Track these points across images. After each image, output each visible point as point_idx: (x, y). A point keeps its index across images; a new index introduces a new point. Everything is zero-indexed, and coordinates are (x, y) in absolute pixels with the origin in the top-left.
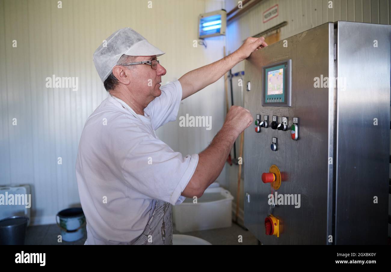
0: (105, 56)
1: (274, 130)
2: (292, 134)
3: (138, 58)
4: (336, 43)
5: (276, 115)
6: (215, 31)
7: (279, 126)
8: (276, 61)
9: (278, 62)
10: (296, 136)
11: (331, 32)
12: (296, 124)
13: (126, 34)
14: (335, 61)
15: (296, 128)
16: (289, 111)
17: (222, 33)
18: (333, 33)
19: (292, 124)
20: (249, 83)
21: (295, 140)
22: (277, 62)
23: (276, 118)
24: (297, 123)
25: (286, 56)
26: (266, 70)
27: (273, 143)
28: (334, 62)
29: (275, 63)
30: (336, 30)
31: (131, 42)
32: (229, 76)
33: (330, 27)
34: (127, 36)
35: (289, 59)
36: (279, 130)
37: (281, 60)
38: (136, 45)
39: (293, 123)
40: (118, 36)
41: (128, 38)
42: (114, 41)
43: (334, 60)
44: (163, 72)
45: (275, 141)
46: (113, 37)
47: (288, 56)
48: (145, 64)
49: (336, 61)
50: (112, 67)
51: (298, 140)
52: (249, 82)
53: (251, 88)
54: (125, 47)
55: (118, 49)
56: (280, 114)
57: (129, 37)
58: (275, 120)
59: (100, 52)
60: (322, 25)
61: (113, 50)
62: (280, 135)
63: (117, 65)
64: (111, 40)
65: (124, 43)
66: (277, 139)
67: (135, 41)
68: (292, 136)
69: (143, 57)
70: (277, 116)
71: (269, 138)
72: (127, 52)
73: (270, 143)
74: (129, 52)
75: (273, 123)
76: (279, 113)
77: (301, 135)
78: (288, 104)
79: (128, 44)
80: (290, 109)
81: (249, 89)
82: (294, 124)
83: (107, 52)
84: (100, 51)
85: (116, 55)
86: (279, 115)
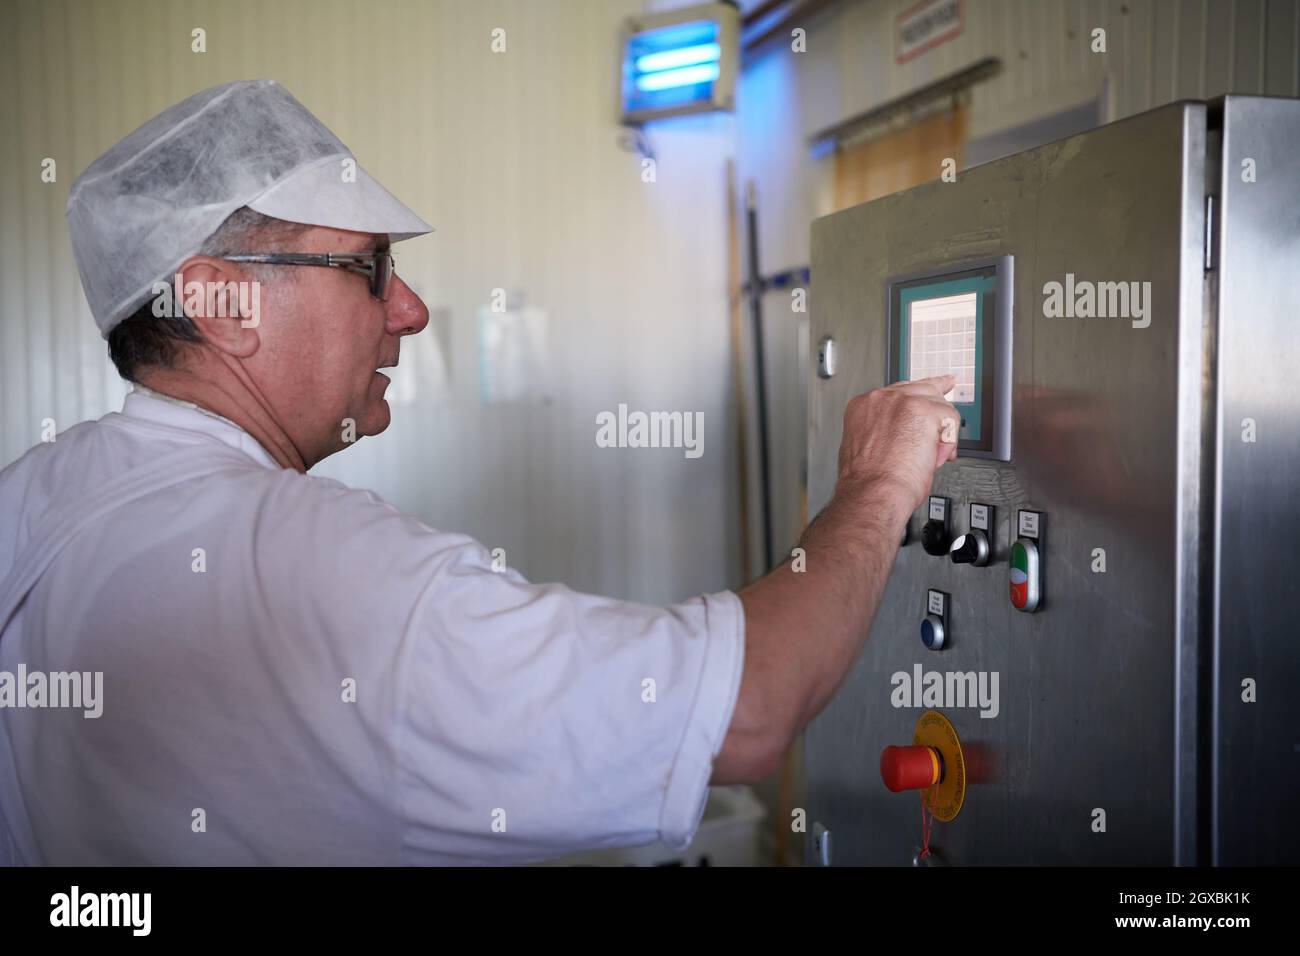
0: (141, 199)
1: (937, 557)
2: (1015, 585)
3: (310, 235)
4: (1213, 193)
5: (945, 493)
6: (691, 93)
7: (959, 543)
8: (946, 256)
9: (957, 262)
10: (1033, 594)
11: (1194, 145)
12: (1032, 539)
13: (263, 111)
14: (1209, 275)
15: (1033, 558)
16: (999, 479)
17: (719, 98)
18: (1202, 152)
19: (1015, 539)
20: (829, 344)
21: (1026, 611)
22: (948, 260)
23: (943, 509)
24: (1036, 536)
25: (989, 238)
26: (904, 292)
27: (929, 614)
28: (1205, 277)
29: (945, 265)
30: (1213, 134)
31: (285, 152)
32: (747, 288)
33: (1191, 123)
34: (267, 123)
35: (1005, 255)
36: (955, 561)
37: (969, 256)
38: (308, 172)
39: (1020, 537)
40: (226, 111)
41: (269, 131)
42: (201, 136)
43: (1206, 270)
44: (413, 316)
45: (941, 607)
46: (198, 115)
47: (997, 241)
48: (344, 266)
49: (1212, 271)
50: (172, 262)
51: (1041, 610)
52: (829, 337)
53: (838, 366)
54: (254, 173)
55: (220, 176)
56: (963, 492)
57: (277, 128)
58: (938, 514)
59: (115, 177)
60: (1153, 111)
61: (193, 176)
62: (963, 585)
63: (200, 255)
64: (184, 128)
65: (249, 150)
66: (948, 598)
67: (302, 152)
68: (1013, 592)
69: (340, 235)
70: (950, 500)
71: (913, 589)
72: (258, 201)
73: (918, 611)
74: (271, 199)
75: (933, 525)
76: (959, 488)
77: (1056, 588)
78: (999, 448)
79: (269, 160)
80: (1004, 471)
81: (830, 371)
82: (1022, 541)
83: (155, 183)
84: (120, 169)
85: (202, 202)
86: (956, 496)
